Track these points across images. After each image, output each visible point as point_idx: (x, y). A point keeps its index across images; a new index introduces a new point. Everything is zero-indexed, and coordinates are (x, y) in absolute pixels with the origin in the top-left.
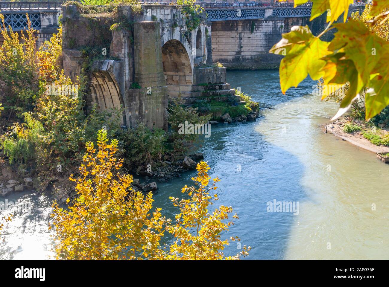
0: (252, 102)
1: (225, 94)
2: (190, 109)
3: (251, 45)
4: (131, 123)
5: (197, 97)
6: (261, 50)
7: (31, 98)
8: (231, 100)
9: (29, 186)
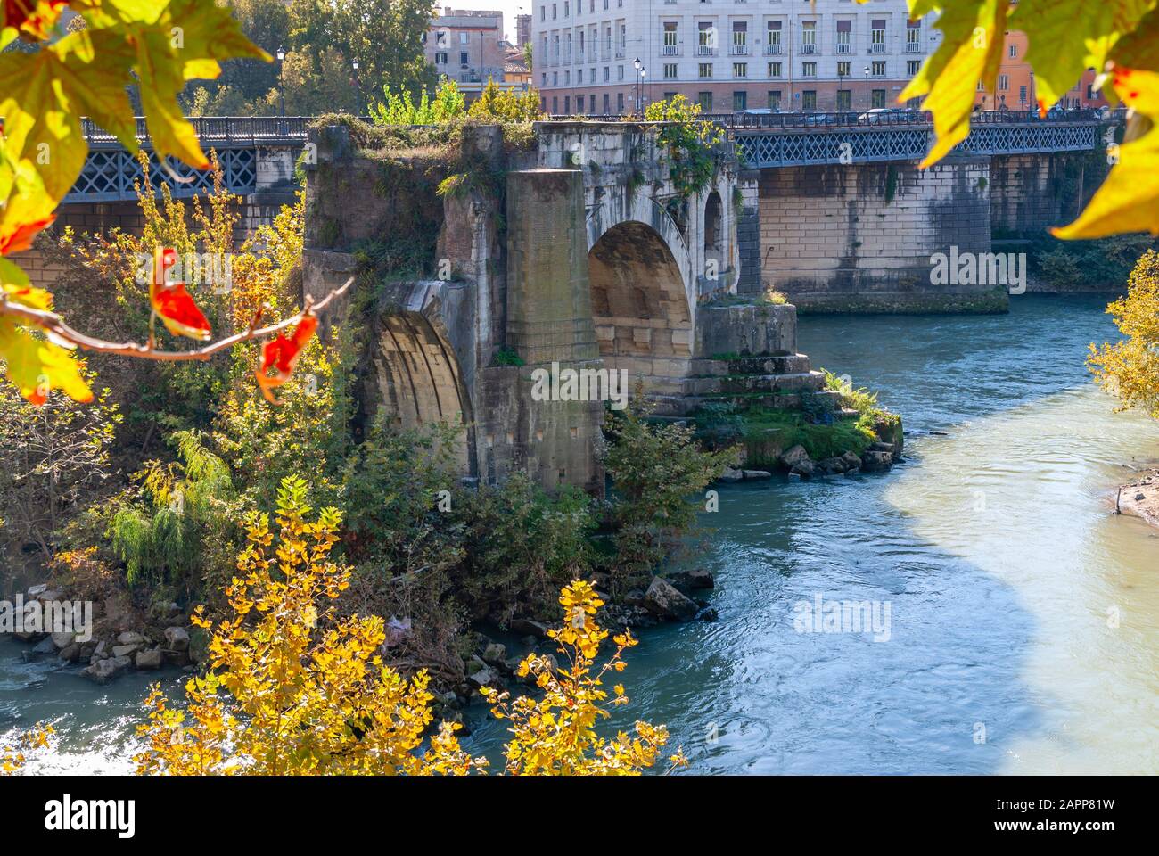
0: (878, 411)
1: (793, 387)
2: (670, 431)
3: (887, 239)
4: (491, 470)
5: (705, 395)
6: (918, 253)
7: (207, 389)
8: (812, 405)
9: (179, 654)
